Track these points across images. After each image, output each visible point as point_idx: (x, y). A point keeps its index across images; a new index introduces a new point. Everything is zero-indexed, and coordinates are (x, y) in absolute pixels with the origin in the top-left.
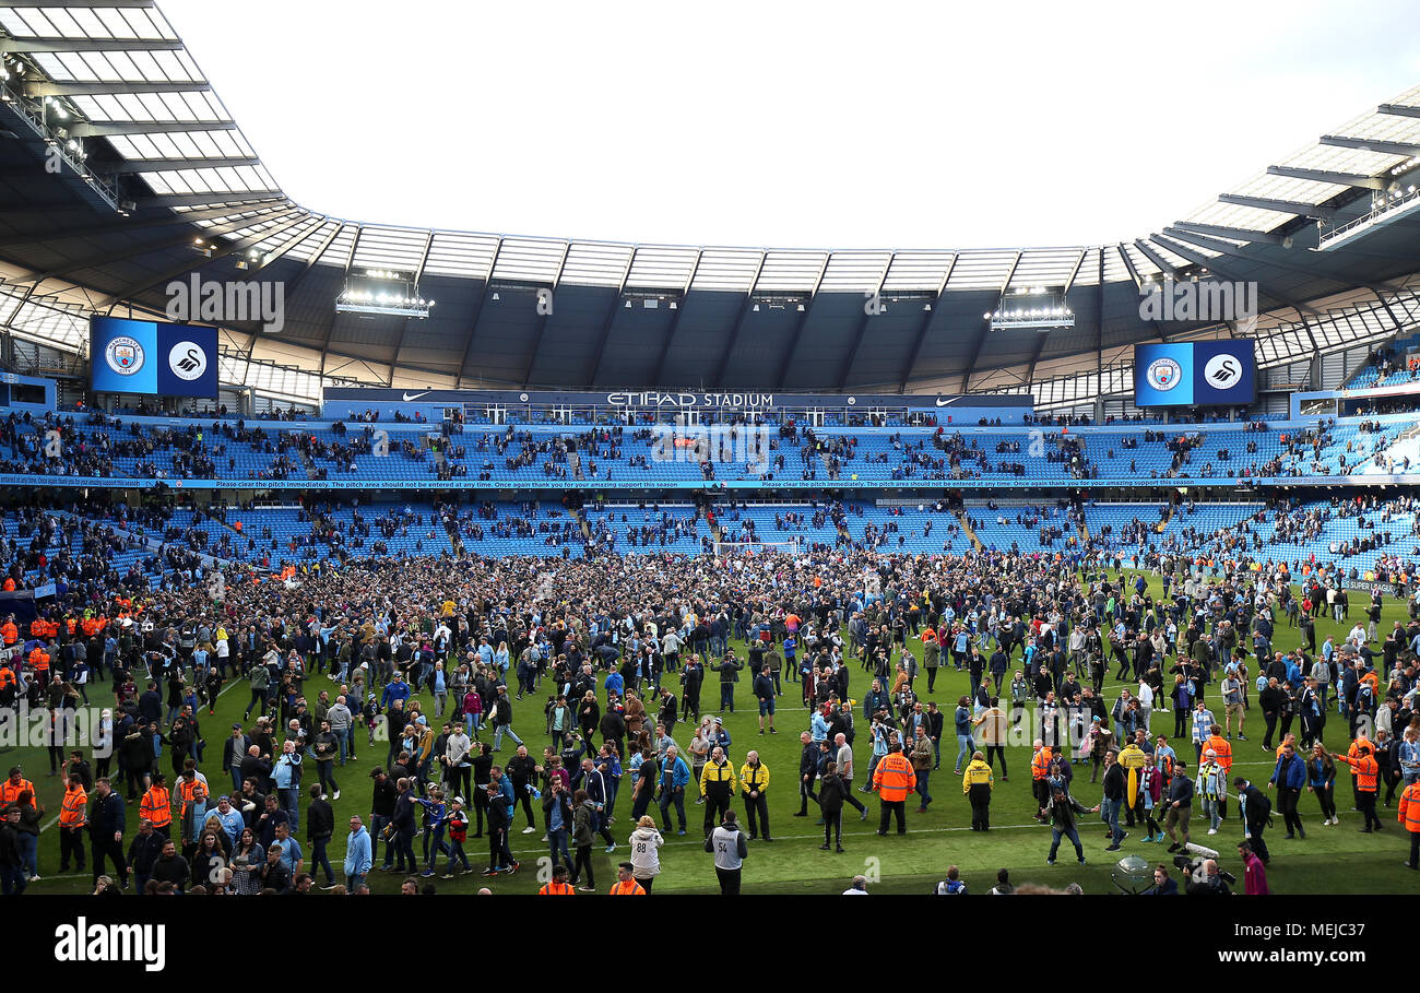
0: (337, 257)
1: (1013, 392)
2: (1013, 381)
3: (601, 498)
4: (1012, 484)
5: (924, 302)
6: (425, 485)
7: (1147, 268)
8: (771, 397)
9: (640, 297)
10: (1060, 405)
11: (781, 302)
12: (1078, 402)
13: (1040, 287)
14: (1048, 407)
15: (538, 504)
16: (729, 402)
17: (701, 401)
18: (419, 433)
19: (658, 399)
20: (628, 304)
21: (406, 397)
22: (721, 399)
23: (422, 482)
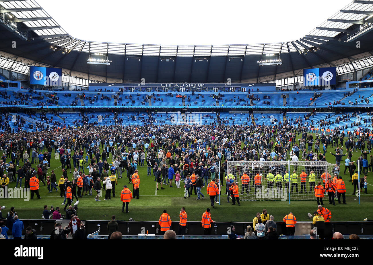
0: (86, 50)
1: (270, 82)
2: (270, 79)
3: (156, 111)
4: (266, 107)
5: (241, 59)
6: (110, 107)
7: (302, 48)
8: (204, 84)
9: (165, 59)
10: (284, 86)
11: (202, 59)
12: (289, 85)
13: (273, 54)
14: (280, 86)
15: (140, 112)
16: (193, 86)
17: (185, 85)
18: (112, 94)
19: (174, 85)
20: (162, 61)
21: (109, 85)
22: (191, 85)
23: (109, 107)
